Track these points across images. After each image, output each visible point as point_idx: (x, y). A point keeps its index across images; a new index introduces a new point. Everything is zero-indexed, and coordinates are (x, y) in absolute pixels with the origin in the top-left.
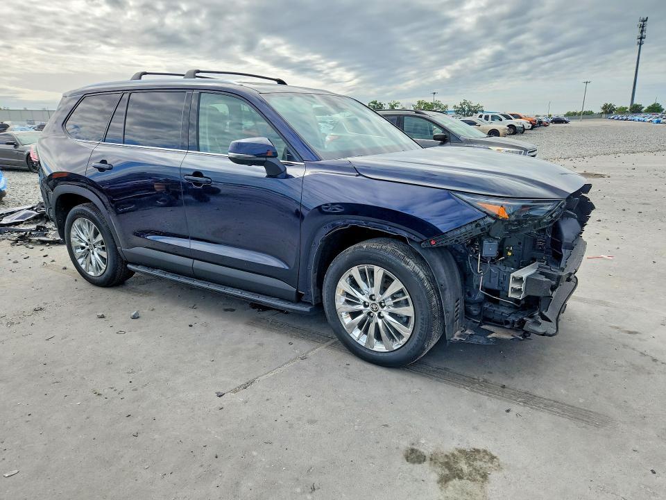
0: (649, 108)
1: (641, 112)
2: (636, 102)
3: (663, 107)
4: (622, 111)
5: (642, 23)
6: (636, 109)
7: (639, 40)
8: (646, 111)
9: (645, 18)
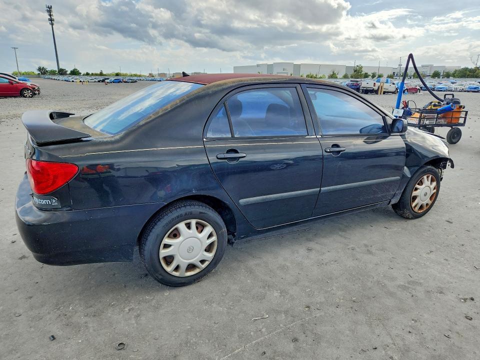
0: (71, 71)
1: (67, 74)
2: (61, 67)
3: (80, 71)
4: (53, 73)
5: (48, 9)
6: (62, 72)
7: (50, 22)
8: (70, 74)
9: (50, 7)
